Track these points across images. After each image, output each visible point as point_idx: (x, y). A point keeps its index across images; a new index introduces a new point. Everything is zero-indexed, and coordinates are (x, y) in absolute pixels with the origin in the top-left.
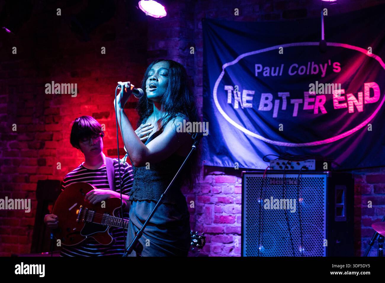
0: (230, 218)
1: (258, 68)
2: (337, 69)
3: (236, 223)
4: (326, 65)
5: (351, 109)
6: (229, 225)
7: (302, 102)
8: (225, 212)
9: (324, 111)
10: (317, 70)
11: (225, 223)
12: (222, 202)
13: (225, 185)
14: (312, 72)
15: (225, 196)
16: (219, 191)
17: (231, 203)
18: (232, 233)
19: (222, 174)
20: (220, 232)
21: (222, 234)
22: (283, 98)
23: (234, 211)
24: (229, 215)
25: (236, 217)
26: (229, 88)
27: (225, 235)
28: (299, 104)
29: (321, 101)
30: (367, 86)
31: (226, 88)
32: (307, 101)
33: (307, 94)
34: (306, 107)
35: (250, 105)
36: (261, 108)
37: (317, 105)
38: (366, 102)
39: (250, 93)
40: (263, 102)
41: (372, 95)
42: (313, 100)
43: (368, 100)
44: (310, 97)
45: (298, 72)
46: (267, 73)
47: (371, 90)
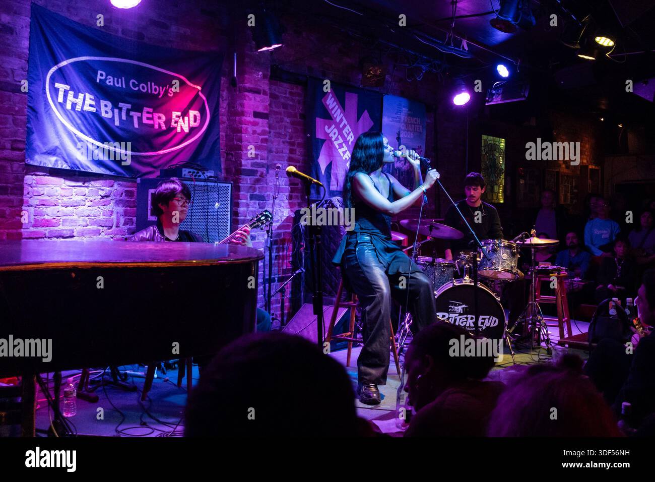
0: (54, 221)
1: (100, 76)
2: (171, 94)
3: (61, 226)
4: (165, 88)
5: (179, 130)
6: (52, 228)
7: (140, 116)
8: (47, 215)
9: (164, 127)
10: (158, 91)
11: (47, 226)
12: (44, 205)
13: (48, 187)
14: (153, 92)
15: (48, 198)
16: (42, 193)
17: (55, 205)
18: (55, 237)
19: (44, 175)
20: (41, 236)
21: (43, 238)
22: (123, 108)
23: (59, 214)
24: (52, 218)
25: (61, 220)
26: (61, 87)
27: (46, 239)
28: (138, 117)
29: (160, 118)
30: (192, 113)
31: (57, 85)
32: (145, 116)
33: (146, 109)
34: (145, 121)
35: (93, 110)
36: (104, 115)
37: (157, 121)
38: (191, 126)
39: (92, 97)
40: (103, 109)
41: (195, 121)
42: (150, 116)
43: (192, 124)
44: (148, 113)
45: (139, 89)
46: (110, 82)
47: (195, 117)
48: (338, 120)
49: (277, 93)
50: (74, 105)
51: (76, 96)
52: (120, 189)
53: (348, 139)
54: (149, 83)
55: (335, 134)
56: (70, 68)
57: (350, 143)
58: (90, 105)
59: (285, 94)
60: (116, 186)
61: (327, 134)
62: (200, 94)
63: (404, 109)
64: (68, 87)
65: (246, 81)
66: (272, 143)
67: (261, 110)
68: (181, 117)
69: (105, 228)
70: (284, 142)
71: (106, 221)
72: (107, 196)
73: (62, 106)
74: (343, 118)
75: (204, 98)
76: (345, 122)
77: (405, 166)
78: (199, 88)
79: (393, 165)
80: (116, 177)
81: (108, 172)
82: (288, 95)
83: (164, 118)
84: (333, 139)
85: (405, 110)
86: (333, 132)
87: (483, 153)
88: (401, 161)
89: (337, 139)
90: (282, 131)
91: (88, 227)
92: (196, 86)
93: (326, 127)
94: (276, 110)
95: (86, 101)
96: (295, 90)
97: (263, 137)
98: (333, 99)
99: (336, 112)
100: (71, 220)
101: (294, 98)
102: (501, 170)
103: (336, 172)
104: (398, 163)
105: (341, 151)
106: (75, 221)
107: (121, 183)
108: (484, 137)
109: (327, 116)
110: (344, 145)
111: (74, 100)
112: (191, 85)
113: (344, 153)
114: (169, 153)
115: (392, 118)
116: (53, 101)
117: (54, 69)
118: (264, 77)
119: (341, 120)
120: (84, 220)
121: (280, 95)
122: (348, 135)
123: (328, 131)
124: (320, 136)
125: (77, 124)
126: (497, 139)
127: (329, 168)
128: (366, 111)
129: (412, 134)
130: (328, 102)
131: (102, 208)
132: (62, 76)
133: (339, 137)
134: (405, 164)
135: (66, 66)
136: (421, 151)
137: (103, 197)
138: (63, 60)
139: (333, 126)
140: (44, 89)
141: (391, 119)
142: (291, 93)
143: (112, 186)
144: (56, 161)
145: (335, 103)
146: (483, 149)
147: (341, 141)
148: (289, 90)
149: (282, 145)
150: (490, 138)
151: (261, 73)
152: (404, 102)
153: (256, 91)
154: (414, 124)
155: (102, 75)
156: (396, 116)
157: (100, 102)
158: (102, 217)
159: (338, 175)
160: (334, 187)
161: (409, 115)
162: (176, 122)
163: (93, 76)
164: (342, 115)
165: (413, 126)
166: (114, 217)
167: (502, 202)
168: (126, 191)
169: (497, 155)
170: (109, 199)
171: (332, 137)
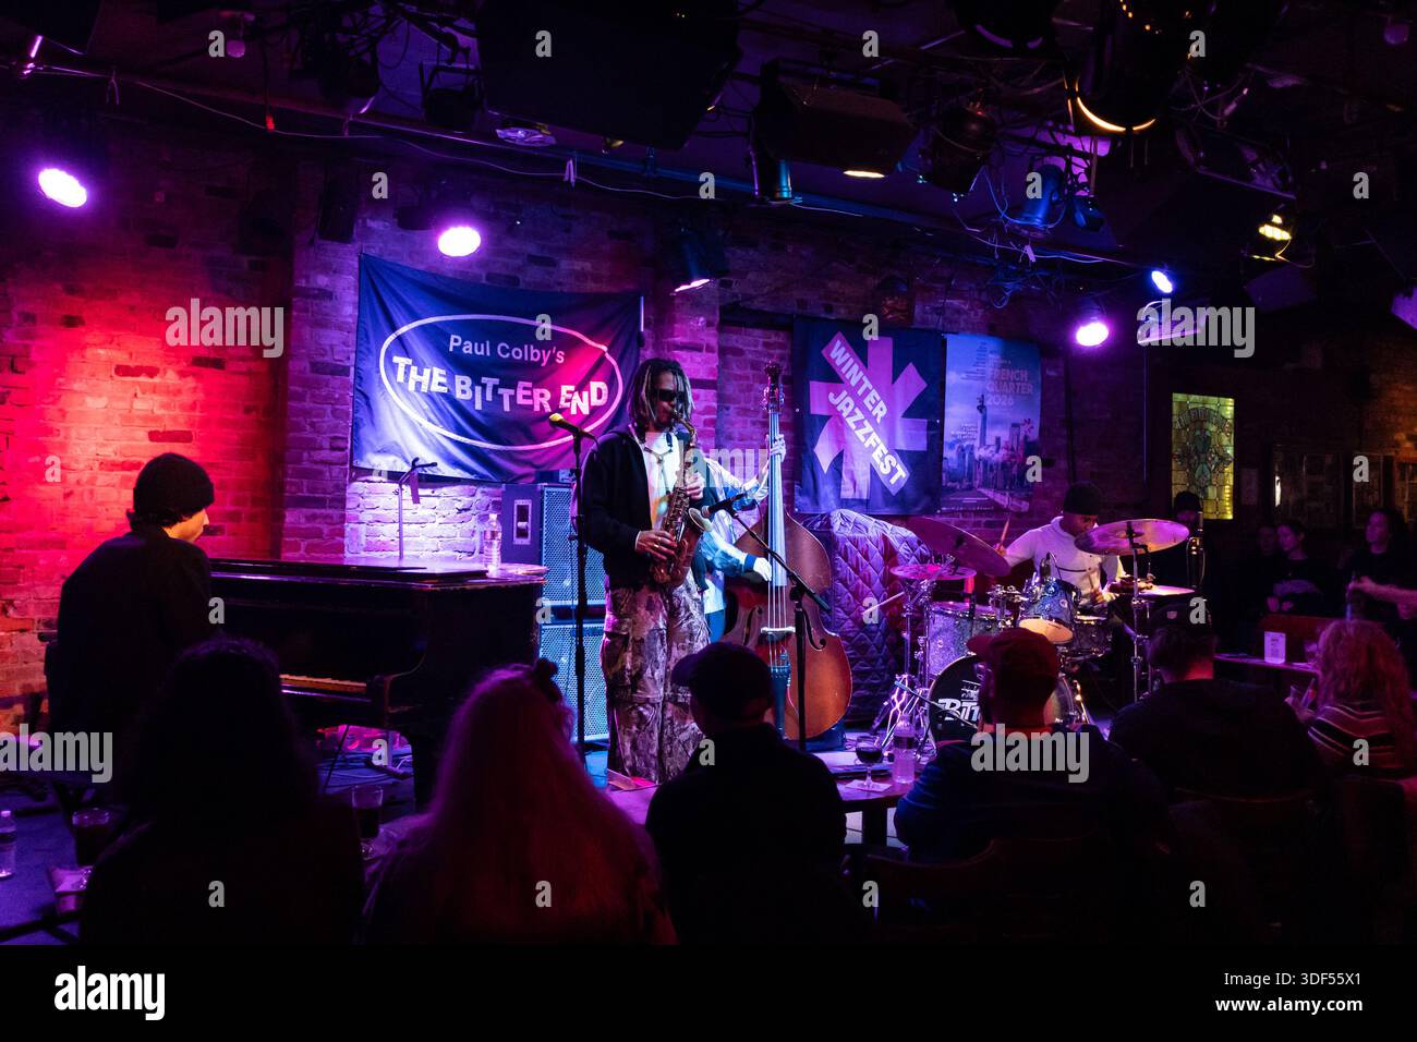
8: (382, 535)
12: (379, 522)
13: (382, 497)
15: (382, 512)
16: (376, 506)
19: (379, 482)
28: (510, 396)
29: (542, 395)
30: (594, 385)
31: (396, 359)
32: (520, 393)
33: (521, 384)
34: (520, 401)
35: (444, 390)
36: (459, 396)
37: (538, 400)
38: (592, 404)
39: (443, 372)
40: (459, 388)
41: (599, 397)
42: (528, 393)
43: (595, 402)
44: (525, 388)
45: (511, 356)
46: (468, 349)
47: (599, 392)
48: (853, 382)
49: (740, 346)
50: (419, 384)
51: (420, 373)
52: (486, 500)
53: (874, 413)
54: (526, 347)
55: (847, 405)
56: (413, 335)
57: (878, 420)
58: (440, 384)
59: (756, 346)
60: (479, 496)
61: (834, 407)
62: (607, 356)
63: (990, 356)
64: (410, 361)
65: (676, 334)
66: (733, 424)
67: (702, 375)
68: (576, 393)
69: (463, 555)
70: (754, 423)
71: (465, 544)
72: (466, 510)
73: (403, 387)
74: (865, 379)
75: (614, 362)
76: (867, 384)
77: (997, 456)
78: (604, 348)
79: (971, 454)
80: (480, 481)
81: (467, 475)
82: (760, 348)
83: (548, 395)
84: (844, 415)
85: (993, 359)
86: (844, 403)
87: (1178, 426)
88: (989, 446)
89: (852, 414)
90: (751, 406)
91: (440, 553)
92: (599, 346)
93: (831, 395)
94: (739, 373)
95: (435, 378)
96: (773, 339)
97: (707, 417)
98: (843, 349)
99: (849, 370)
100: (417, 542)
101: (772, 351)
102: (1223, 459)
103: (852, 467)
104: (982, 449)
105: (860, 433)
106: (421, 544)
107: (486, 489)
108: (1178, 397)
109: (833, 378)
110: (866, 422)
111: (419, 378)
112: (593, 344)
113: (867, 436)
114: (559, 445)
115: (967, 372)
116: (390, 382)
117: (392, 338)
118: (709, 324)
119: (861, 383)
120: (433, 543)
121: (745, 348)
122: (874, 406)
123: (835, 402)
124: (817, 409)
125: (424, 410)
126: (1214, 399)
127: (838, 461)
128: (911, 364)
129: (1010, 399)
130: (833, 355)
131: (459, 525)
132: (402, 346)
133: (857, 410)
134: (997, 452)
135: (407, 332)
136: (1032, 427)
137: (460, 511)
138: (403, 325)
139: (845, 393)
140: (378, 366)
141: (964, 375)
142: (766, 345)
143: (473, 495)
144: (395, 462)
145: (848, 355)
146: (1175, 418)
147: (860, 415)
148: (761, 340)
149: (750, 428)
150: (1193, 397)
151: (702, 319)
152: (992, 344)
153: (694, 348)
154: (1015, 381)
155: (456, 341)
156: (974, 369)
157: (454, 378)
158: (459, 539)
159: (855, 472)
160: (847, 493)
161: (1003, 366)
162: (568, 400)
163: (445, 343)
164: (861, 373)
165: (1011, 384)
166: (477, 538)
167: (1230, 517)
168: (494, 502)
169: (1213, 428)
170: (468, 513)
171: (842, 411)
